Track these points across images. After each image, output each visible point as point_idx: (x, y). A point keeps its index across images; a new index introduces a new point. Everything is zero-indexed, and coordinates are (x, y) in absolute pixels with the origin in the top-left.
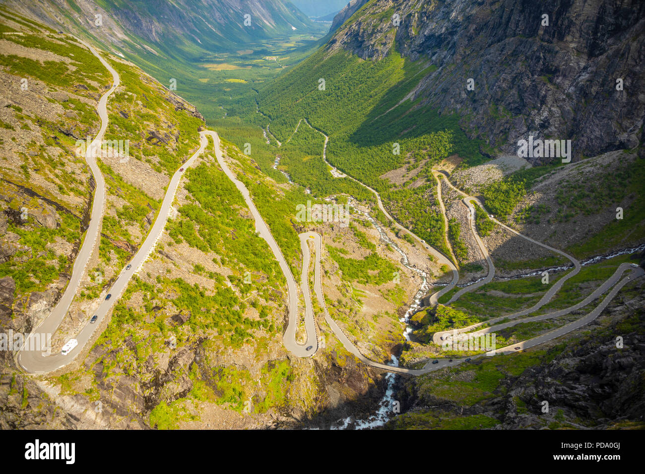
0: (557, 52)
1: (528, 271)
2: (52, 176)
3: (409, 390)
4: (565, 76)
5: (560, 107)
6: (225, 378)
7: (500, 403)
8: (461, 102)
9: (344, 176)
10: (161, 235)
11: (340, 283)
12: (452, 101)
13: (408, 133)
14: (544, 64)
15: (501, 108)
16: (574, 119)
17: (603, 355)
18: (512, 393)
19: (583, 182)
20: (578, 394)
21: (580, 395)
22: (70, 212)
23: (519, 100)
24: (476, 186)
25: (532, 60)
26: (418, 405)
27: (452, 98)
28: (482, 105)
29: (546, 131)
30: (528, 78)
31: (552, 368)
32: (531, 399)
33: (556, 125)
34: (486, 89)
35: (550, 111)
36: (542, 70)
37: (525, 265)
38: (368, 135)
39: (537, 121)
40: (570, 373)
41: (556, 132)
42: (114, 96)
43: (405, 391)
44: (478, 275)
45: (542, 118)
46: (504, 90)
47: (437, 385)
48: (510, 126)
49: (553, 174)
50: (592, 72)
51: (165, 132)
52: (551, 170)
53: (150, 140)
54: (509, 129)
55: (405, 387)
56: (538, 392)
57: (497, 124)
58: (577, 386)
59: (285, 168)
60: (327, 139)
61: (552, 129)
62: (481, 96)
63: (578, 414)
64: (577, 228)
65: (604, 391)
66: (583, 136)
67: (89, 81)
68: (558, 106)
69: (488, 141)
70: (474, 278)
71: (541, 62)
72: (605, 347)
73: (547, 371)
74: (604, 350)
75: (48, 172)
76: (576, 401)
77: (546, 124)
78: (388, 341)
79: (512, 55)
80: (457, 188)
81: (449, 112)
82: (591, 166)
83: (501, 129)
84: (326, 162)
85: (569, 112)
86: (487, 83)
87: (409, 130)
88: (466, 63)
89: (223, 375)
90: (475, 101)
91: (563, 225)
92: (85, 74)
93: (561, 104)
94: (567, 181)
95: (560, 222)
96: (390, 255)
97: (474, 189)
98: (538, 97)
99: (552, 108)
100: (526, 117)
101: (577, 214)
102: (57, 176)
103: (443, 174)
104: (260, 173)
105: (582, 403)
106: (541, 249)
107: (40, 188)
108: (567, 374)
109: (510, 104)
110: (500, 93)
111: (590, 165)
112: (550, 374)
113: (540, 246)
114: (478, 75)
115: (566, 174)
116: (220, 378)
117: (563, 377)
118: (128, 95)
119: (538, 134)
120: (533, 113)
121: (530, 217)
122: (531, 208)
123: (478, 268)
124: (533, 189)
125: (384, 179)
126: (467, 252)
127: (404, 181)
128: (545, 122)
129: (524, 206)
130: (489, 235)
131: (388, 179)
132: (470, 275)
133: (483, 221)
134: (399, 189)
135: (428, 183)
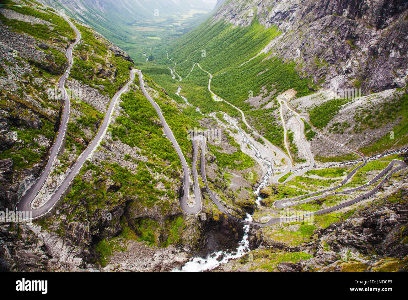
0: (357, 25)
1: (335, 163)
2: (37, 96)
3: (258, 236)
4: (362, 40)
6: (143, 225)
7: (313, 245)
8: (297, 55)
9: (222, 100)
10: (104, 135)
11: (217, 168)
12: (291, 54)
13: (262, 74)
14: (349, 33)
15: (321, 60)
16: (367, 68)
17: (378, 216)
18: (321, 239)
19: (371, 108)
20: (361, 240)
21: (363, 241)
22: (48, 119)
23: (333, 55)
24: (305, 108)
25: (342, 30)
26: (263, 245)
27: (291, 52)
29: (349, 75)
30: (339, 41)
31: (346, 224)
32: (332, 242)
33: (356, 72)
34: (313, 48)
35: (352, 63)
36: (348, 37)
37: (333, 160)
38: (237, 75)
39: (344, 69)
40: (357, 227)
41: (355, 76)
42: (77, 46)
43: (255, 236)
44: (304, 165)
45: (347, 67)
46: (323, 48)
47: (275, 233)
48: (327, 71)
49: (353, 102)
50: (379, 39)
51: (109, 70)
53: (99, 75)
54: (326, 73)
55: (255, 234)
56: (337, 239)
57: (319, 70)
58: (361, 235)
59: (184, 94)
60: (211, 76)
61: (353, 74)
62: (309, 52)
63: (360, 252)
64: (366, 137)
65: (377, 239)
66: (372, 79)
67: (62, 37)
68: (357, 60)
69: (313, 80)
70: (301, 167)
71: (347, 32)
72: (379, 211)
73: (343, 225)
74: (378, 213)
75: (35, 94)
76: (359, 244)
77: (350, 71)
78: (246, 205)
79: (329, 26)
80: (293, 110)
81: (289, 61)
82: (377, 98)
83: (321, 73)
84: (210, 91)
85: (364, 64)
86: (313, 44)
87: (263, 72)
88: (300, 30)
89: (142, 224)
90: (305, 55)
91: (358, 135)
92: (59, 32)
93: (359, 58)
94: (362, 107)
95: (356, 133)
96: (249, 151)
97: (304, 111)
98: (345, 54)
99: (354, 61)
100: (337, 66)
101: (367, 128)
102: (40, 97)
103: (284, 101)
104: (168, 97)
105: (363, 246)
106: (344, 150)
107: (30, 103)
108: (355, 228)
109: (327, 57)
110: (321, 50)
111: (375, 97)
112: (345, 228)
114: (307, 39)
115: (361, 103)
116: (140, 225)
117: (353, 229)
118: (86, 46)
119: (344, 77)
120: (341, 63)
121: (338, 129)
122: (339, 123)
123: (304, 161)
124: (340, 111)
125: (246, 103)
126: (297, 151)
127: (260, 104)
128: (349, 69)
129: (334, 122)
130: (311, 140)
131: (249, 103)
132: (299, 165)
133: (308, 131)
134: (257, 109)
135: (275, 106)
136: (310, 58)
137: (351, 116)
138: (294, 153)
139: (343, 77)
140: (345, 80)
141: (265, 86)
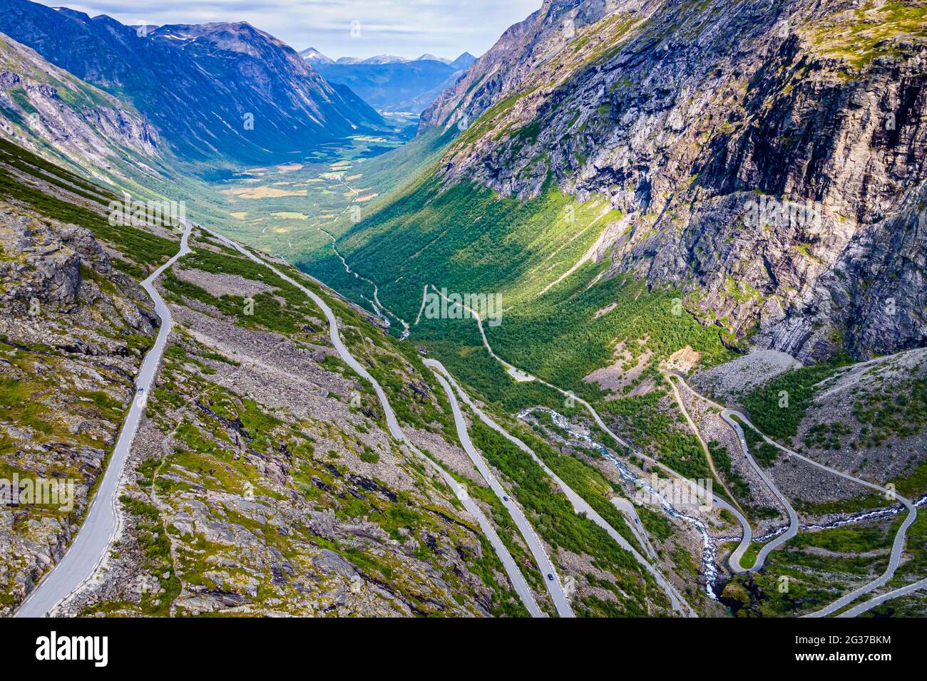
1: (844, 515)
5: (829, 287)
8: (680, 273)
9: (531, 378)
14: (797, 230)
15: (742, 285)
16: (852, 305)
19: (886, 392)
23: (767, 275)
24: (732, 393)
27: (664, 266)
28: (714, 279)
29: (814, 319)
30: (777, 247)
33: (827, 311)
34: (716, 259)
35: (815, 292)
36: (795, 238)
37: (837, 507)
39: (799, 305)
41: (827, 320)
44: (775, 522)
45: (805, 301)
48: (761, 310)
49: (838, 377)
50: (867, 245)
52: (833, 373)
54: (760, 316)
57: (741, 307)
61: (822, 316)
62: (710, 267)
66: (869, 327)
68: (824, 286)
69: (731, 329)
70: (772, 527)
71: (793, 228)
77: (813, 309)
80: (705, 396)
81: (664, 286)
82: (893, 369)
83: (748, 313)
84: (493, 355)
85: (843, 295)
86: (716, 250)
91: (874, 450)
93: (828, 283)
94: (863, 390)
95: (869, 446)
97: (730, 398)
99: (818, 289)
100: (782, 299)
101: (889, 434)
103: (678, 376)
106: (853, 485)
109: (754, 279)
111: (889, 366)
113: (849, 480)
114: (699, 238)
115: (858, 380)
119: (803, 321)
120: (791, 294)
121: (825, 439)
122: (823, 426)
123: (773, 513)
124: (817, 400)
125: (589, 381)
126: (748, 490)
127: (623, 385)
128: (810, 306)
129: (812, 424)
130: (772, 465)
131: (597, 382)
132: (764, 524)
133: (758, 445)
134: (618, 397)
135: (659, 388)
136: (716, 281)
137: (848, 409)
138: (743, 495)
139: (801, 323)
140: (807, 328)
141: (622, 343)
